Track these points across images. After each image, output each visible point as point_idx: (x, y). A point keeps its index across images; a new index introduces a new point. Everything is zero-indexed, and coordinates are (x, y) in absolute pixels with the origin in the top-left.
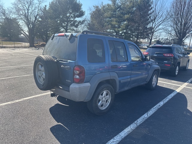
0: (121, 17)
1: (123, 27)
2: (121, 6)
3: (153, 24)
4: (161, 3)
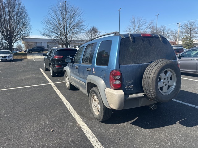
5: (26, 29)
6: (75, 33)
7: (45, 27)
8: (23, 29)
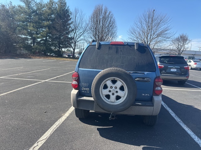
0: (40, 23)
1: (44, 34)
2: (36, 11)
3: (75, 34)
4: (80, 15)
5: (113, 38)
6: (159, 42)
7: (129, 36)
8: (110, 39)
